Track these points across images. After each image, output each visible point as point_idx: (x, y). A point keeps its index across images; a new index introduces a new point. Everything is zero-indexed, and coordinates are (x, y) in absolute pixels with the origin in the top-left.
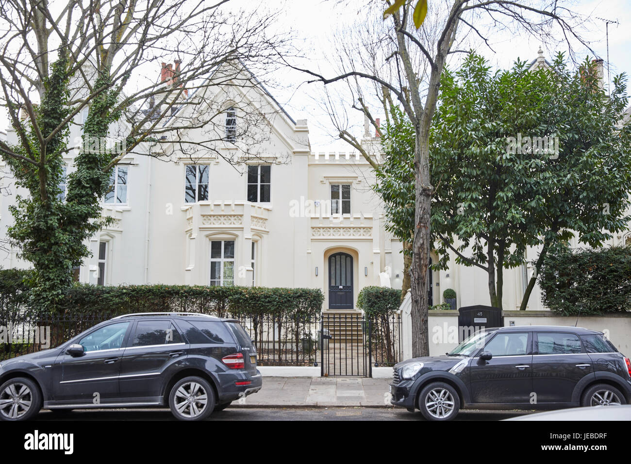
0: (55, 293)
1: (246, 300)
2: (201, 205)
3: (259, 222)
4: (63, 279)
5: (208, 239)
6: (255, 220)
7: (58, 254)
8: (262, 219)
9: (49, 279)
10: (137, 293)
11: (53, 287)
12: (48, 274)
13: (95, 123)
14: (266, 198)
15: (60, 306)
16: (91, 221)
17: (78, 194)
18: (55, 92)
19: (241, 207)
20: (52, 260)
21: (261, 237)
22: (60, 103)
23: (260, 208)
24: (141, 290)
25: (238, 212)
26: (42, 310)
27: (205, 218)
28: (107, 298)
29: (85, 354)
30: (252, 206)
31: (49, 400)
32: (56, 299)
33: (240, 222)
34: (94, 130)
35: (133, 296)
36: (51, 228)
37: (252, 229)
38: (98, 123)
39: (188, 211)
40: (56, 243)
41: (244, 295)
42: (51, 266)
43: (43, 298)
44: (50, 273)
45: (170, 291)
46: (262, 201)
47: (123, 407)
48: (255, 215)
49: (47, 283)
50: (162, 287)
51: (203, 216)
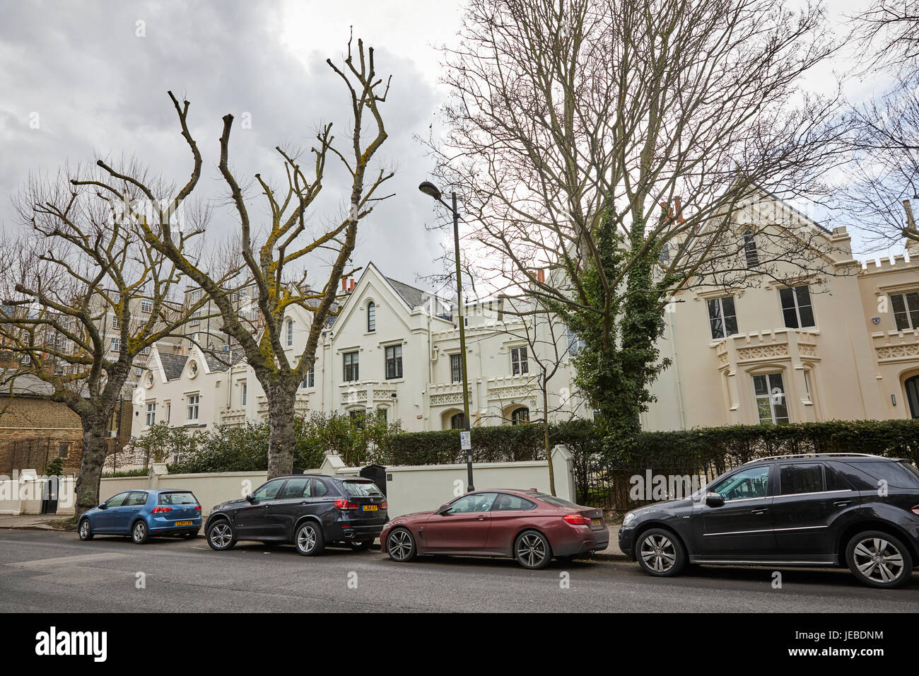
0: (628, 440)
1: (856, 437)
2: (735, 339)
3: (806, 350)
4: (633, 426)
5: (749, 375)
6: (802, 348)
7: (626, 400)
8: (809, 345)
9: (620, 427)
10: (716, 435)
11: (624, 435)
12: (618, 422)
13: (638, 266)
14: (808, 321)
15: (634, 454)
16: (648, 364)
17: (634, 339)
18: (608, 241)
19: (784, 335)
20: (620, 408)
21: (812, 367)
22: (612, 250)
23: (805, 333)
24: (719, 432)
25: (781, 341)
26: (618, 458)
27: (742, 352)
28: (683, 443)
29: (724, 504)
30: (797, 332)
31: (694, 553)
32: (630, 447)
33: (785, 352)
34: (638, 273)
35: (711, 439)
36: (616, 376)
37: (801, 358)
38: (641, 266)
39: (718, 348)
40: (622, 390)
41: (851, 431)
42: (620, 414)
43: (617, 446)
44: (620, 420)
45: (754, 432)
46: (804, 326)
47: (756, 565)
48: (802, 342)
49: (619, 431)
50: (742, 427)
51: (739, 350)
